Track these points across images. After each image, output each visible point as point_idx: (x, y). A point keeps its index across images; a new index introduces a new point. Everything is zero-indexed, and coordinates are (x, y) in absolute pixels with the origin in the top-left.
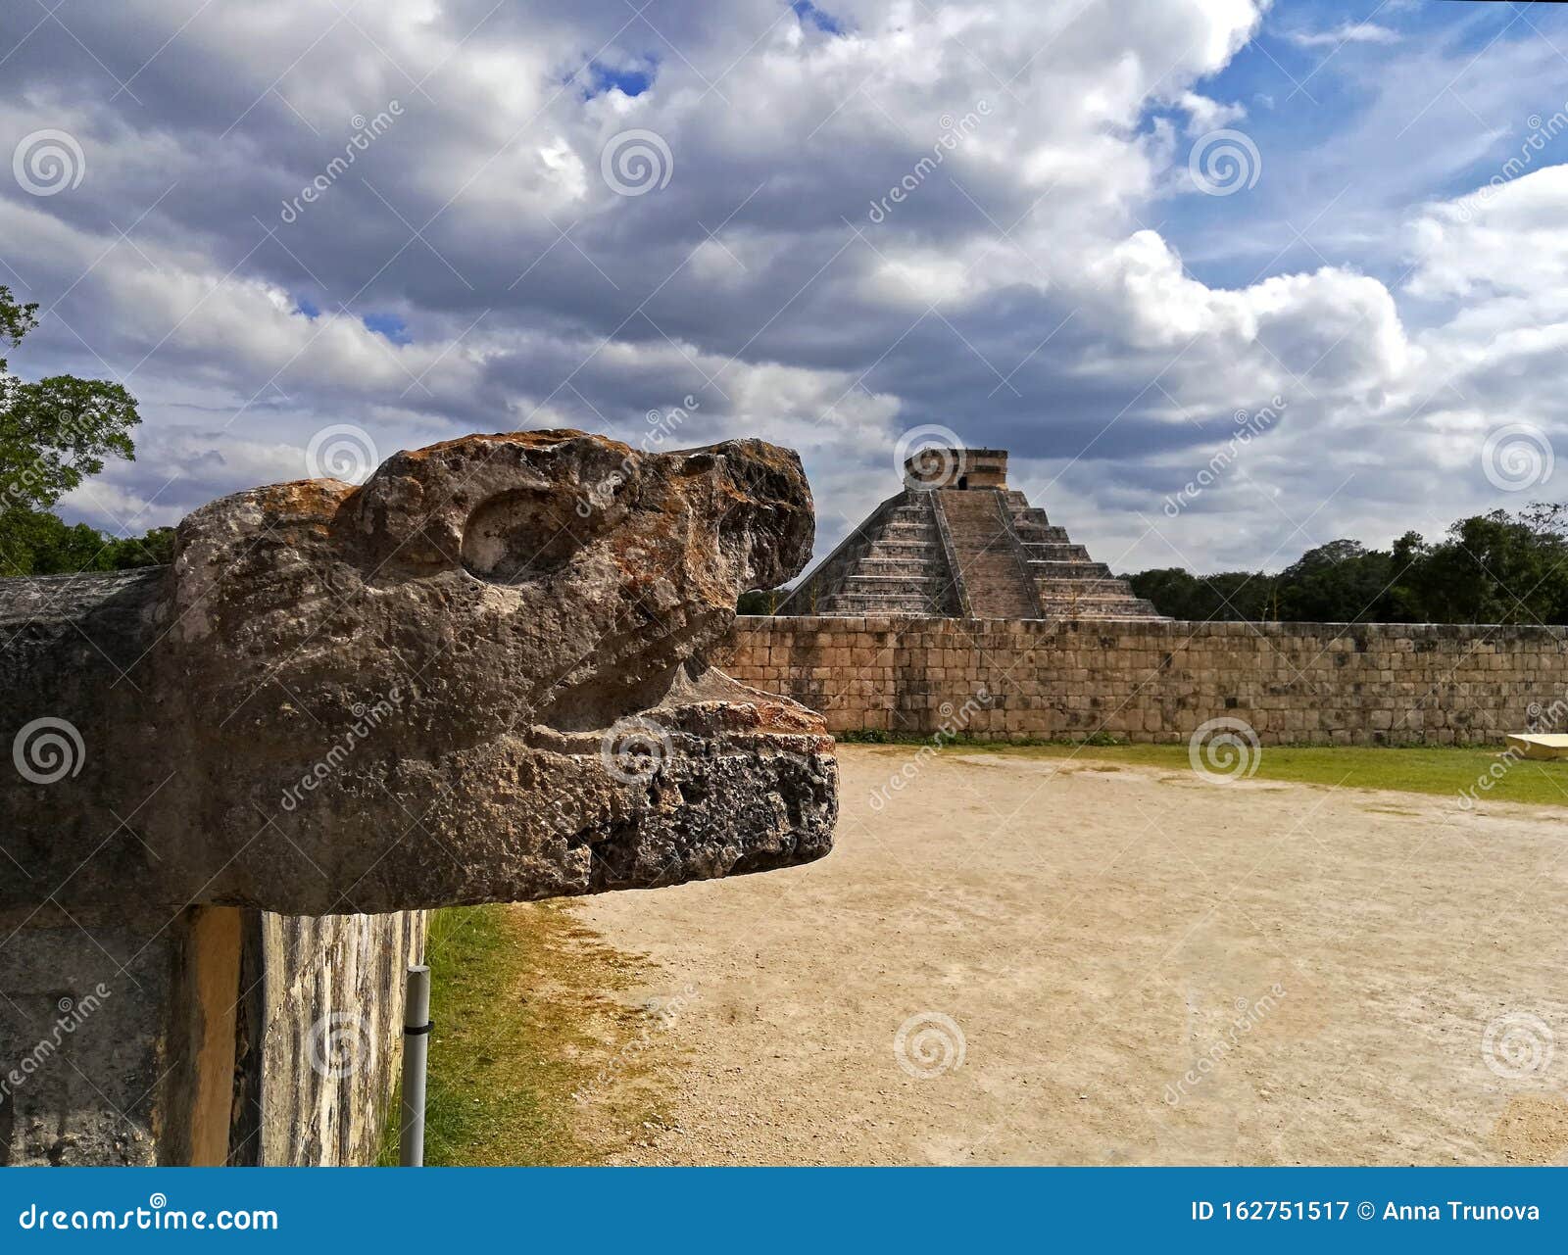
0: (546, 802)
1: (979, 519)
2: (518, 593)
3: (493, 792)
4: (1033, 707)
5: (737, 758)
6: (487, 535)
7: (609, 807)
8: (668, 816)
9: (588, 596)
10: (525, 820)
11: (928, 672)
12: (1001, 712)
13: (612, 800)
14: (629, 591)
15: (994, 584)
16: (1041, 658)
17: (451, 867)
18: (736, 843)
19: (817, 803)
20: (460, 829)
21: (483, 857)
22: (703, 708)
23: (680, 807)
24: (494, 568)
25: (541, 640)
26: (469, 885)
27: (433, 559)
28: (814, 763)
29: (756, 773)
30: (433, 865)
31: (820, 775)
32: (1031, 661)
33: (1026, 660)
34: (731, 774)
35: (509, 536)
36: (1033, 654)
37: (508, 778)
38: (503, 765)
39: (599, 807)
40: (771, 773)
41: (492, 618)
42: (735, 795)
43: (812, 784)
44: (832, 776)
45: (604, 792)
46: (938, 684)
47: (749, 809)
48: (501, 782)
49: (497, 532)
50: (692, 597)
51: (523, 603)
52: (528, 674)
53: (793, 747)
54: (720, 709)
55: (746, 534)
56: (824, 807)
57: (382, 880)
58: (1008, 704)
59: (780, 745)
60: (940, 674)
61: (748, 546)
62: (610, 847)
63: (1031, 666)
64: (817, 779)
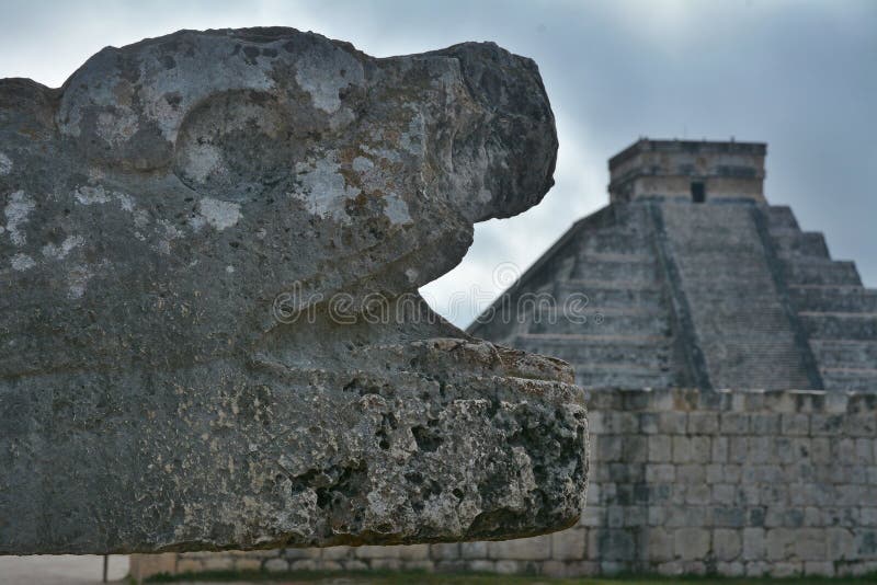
0: (269, 438)
1: (721, 248)
2: (237, 206)
3: (212, 423)
4: (808, 522)
5: (476, 401)
6: (200, 142)
7: (336, 448)
8: (400, 462)
9: (312, 211)
10: (247, 456)
11: (650, 471)
12: (759, 531)
13: (339, 439)
14: (356, 207)
15: (746, 347)
16: (819, 450)
17: (168, 505)
18: (474, 497)
19: (564, 461)
20: (178, 462)
21: (202, 495)
22: (437, 345)
23: (414, 453)
24: (208, 178)
25: (263, 258)
26: (187, 524)
27: (145, 166)
28: (560, 415)
29: (497, 421)
30: (149, 500)
31: (568, 427)
32: (805, 454)
33: (798, 452)
34: (469, 419)
35: (224, 144)
36: (806, 443)
37: (228, 409)
38: (223, 395)
39: (325, 447)
40: (513, 420)
41: (209, 230)
42: (474, 443)
43: (558, 437)
44: (581, 430)
45: (331, 432)
46: (665, 489)
47: (490, 460)
48: (221, 413)
49: (211, 139)
50: (425, 216)
51: (241, 216)
52: (248, 294)
53: (539, 395)
54: (456, 348)
55: (482, 150)
56: (573, 465)
57: (95, 514)
58: (770, 520)
59: (523, 390)
60: (667, 473)
61: (484, 164)
62: (337, 493)
63: (806, 461)
64: (564, 432)
